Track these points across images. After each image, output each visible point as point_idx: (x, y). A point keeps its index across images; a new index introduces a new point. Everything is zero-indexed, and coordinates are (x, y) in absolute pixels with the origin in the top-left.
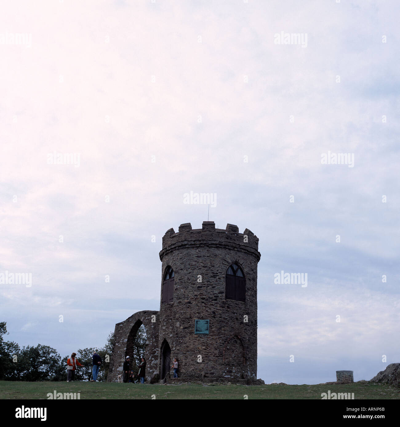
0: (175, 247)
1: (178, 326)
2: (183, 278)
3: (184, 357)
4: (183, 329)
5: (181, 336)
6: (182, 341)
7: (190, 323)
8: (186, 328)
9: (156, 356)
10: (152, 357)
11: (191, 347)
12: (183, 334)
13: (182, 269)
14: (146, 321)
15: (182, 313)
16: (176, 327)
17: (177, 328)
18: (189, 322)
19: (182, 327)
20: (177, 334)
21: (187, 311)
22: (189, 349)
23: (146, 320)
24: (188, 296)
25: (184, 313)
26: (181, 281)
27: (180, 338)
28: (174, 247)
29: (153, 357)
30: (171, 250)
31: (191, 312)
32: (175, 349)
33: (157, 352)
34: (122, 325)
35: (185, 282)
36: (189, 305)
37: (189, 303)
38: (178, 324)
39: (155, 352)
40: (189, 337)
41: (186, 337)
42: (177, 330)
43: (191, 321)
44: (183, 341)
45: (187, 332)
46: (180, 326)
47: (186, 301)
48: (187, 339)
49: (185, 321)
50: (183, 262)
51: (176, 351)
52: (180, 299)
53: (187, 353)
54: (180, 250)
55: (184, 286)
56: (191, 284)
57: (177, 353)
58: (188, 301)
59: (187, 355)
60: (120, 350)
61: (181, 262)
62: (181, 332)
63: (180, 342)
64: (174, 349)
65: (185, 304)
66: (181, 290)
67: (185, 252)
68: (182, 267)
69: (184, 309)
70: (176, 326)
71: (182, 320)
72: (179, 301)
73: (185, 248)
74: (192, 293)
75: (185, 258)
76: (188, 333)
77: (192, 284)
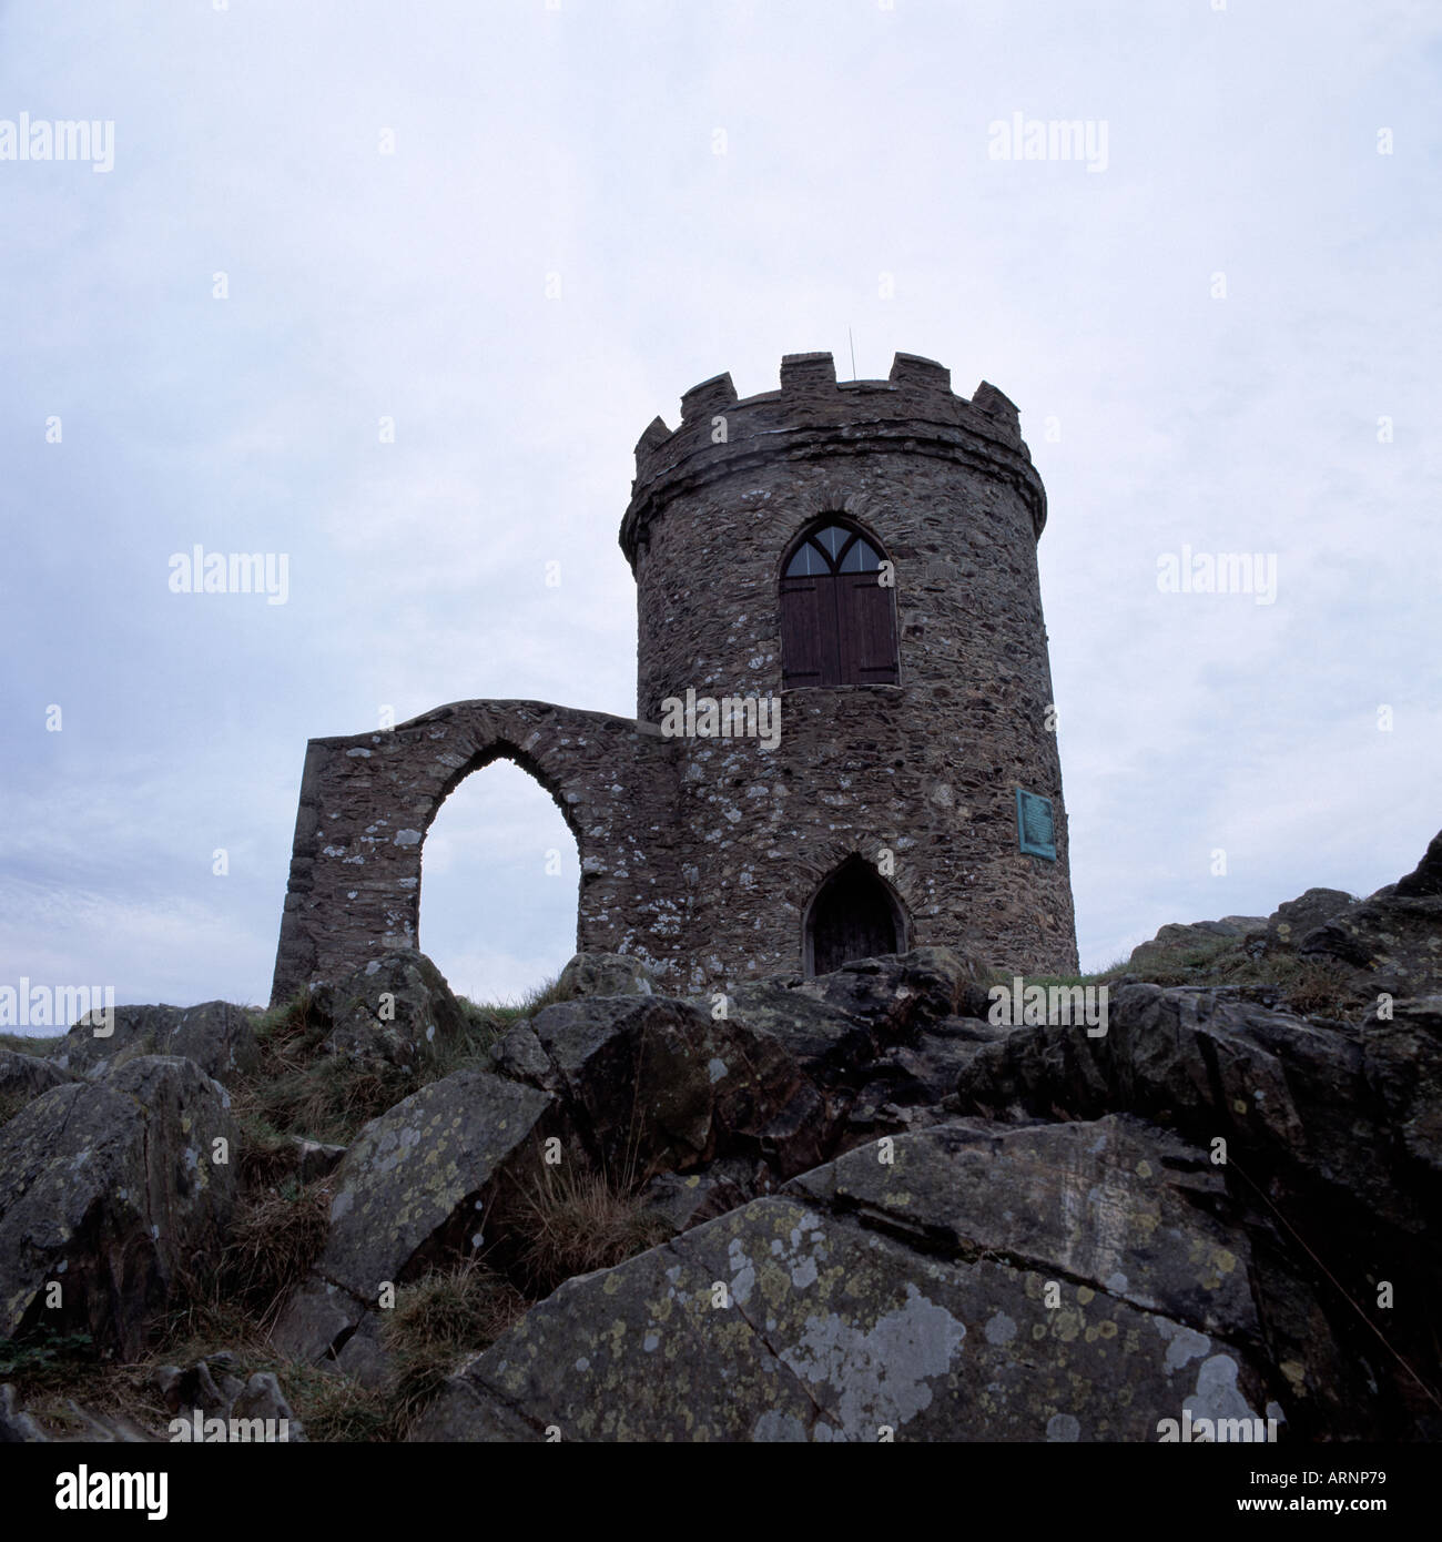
0: (901, 440)
1: (947, 802)
2: (943, 586)
3: (993, 955)
4: (973, 820)
5: (965, 853)
6: (972, 877)
7: (1000, 797)
8: (984, 818)
9: (657, 936)
10: (636, 942)
11: (1014, 911)
12: (977, 845)
13: (933, 548)
14: (560, 756)
15: (956, 746)
16: (932, 804)
17: (940, 809)
18: (995, 795)
19: (964, 812)
20: (941, 839)
21: (980, 742)
22: (1005, 917)
23: (560, 751)
24: (976, 673)
25: (965, 745)
26: (936, 599)
27: (960, 858)
28: (893, 434)
29: (644, 944)
30: (868, 445)
31: (996, 752)
32: (944, 911)
33: (664, 918)
34: (367, 753)
35: (955, 609)
36: (984, 717)
37: (985, 704)
38: (943, 794)
39: (653, 917)
40: (1003, 861)
41: (989, 861)
42: (941, 822)
43: (999, 792)
44: (977, 878)
45: (989, 836)
46: (957, 804)
47: (972, 694)
48: (994, 868)
49: (975, 786)
50: (935, 517)
51: (949, 918)
52: (941, 677)
53: (1001, 936)
54: (920, 460)
55: (954, 625)
56: (981, 622)
57: (953, 934)
58: (980, 695)
59: (999, 945)
60: (366, 883)
61: (929, 514)
62: (962, 833)
63: (962, 879)
64: (936, 909)
65: (966, 708)
66: (943, 639)
67: (943, 476)
68: (936, 537)
69: (965, 729)
70: (933, 799)
71: (965, 779)
72: (937, 684)
73: (944, 459)
74: (990, 664)
75: (942, 503)
76: (996, 842)
77: (984, 625)
